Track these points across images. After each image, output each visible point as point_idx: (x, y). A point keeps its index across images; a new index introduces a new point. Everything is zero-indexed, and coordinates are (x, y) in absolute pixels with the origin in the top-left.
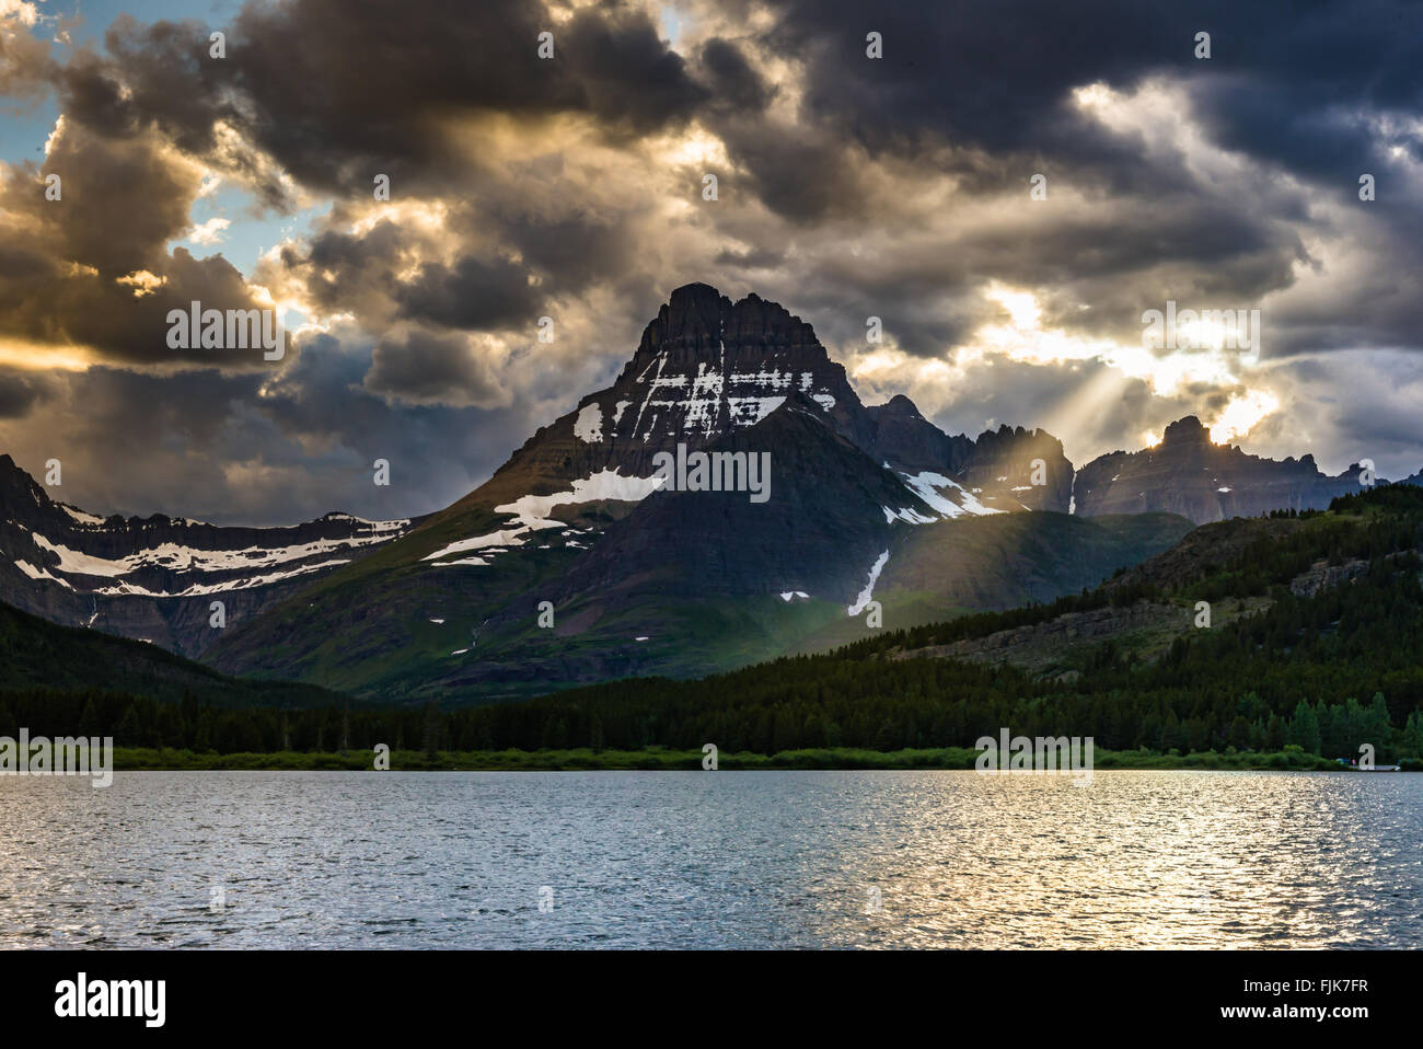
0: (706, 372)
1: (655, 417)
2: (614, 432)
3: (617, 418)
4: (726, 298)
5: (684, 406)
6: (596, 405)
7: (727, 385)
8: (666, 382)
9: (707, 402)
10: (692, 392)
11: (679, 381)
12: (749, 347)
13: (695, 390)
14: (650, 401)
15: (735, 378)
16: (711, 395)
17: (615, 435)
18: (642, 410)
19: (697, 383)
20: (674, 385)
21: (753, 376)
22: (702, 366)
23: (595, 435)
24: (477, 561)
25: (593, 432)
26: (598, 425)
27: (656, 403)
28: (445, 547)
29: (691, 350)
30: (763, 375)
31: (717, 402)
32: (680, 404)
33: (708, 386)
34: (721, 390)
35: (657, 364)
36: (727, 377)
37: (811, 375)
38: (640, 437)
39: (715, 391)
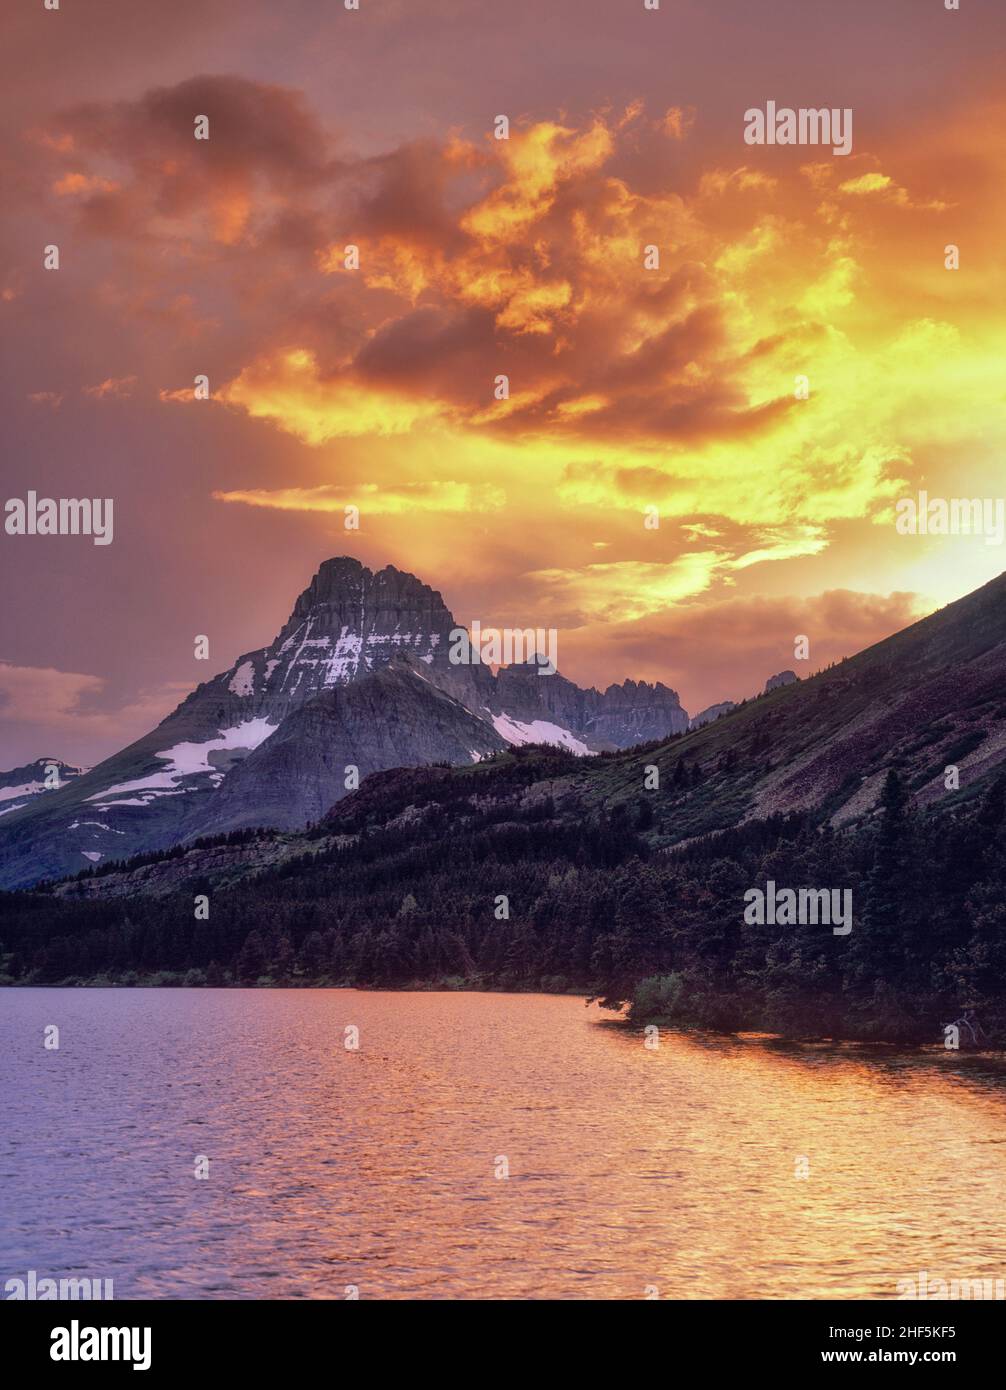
0: (347, 634)
1: (301, 674)
2: (265, 687)
3: (268, 675)
4: (367, 570)
5: (327, 664)
6: (249, 664)
7: (364, 646)
8: (312, 643)
9: (348, 660)
10: (334, 652)
11: (324, 642)
12: (386, 612)
13: (337, 650)
14: (298, 660)
15: (372, 640)
16: (350, 655)
17: (265, 690)
18: (290, 667)
19: (339, 644)
20: (319, 646)
21: (388, 637)
22: (345, 629)
23: (248, 690)
24: (133, 802)
25: (246, 687)
26: (249, 681)
27: (302, 662)
28: (107, 790)
29: (335, 615)
30: (397, 637)
31: (356, 660)
32: (323, 662)
33: (348, 647)
34: (360, 649)
35: (305, 628)
36: (365, 638)
37: (438, 636)
38: (287, 691)
39: (353, 651)
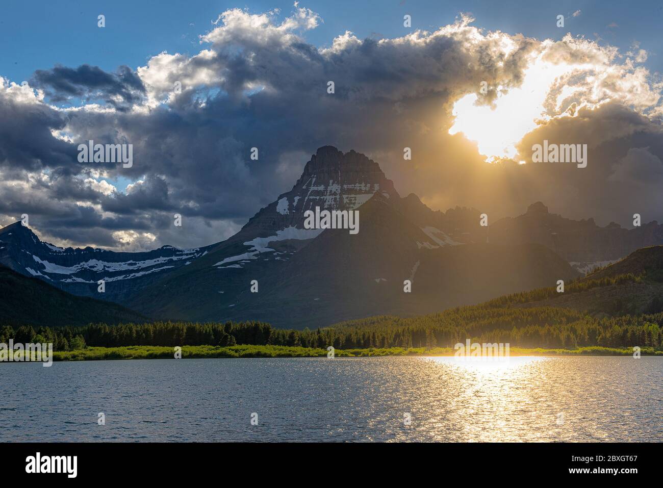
0: (332, 184)
1: (311, 203)
3: (295, 204)
4: (341, 152)
5: (324, 199)
6: (285, 198)
7: (342, 189)
8: (315, 188)
9: (334, 197)
10: (327, 193)
11: (322, 188)
12: (351, 173)
13: (328, 192)
14: (309, 196)
15: (345, 186)
16: (335, 194)
17: (294, 211)
18: (306, 200)
19: (329, 188)
20: (319, 189)
21: (353, 185)
22: (331, 181)
24: (237, 266)
25: (285, 210)
26: (287, 207)
27: (311, 197)
28: (222, 260)
29: (326, 174)
30: (357, 185)
31: (338, 197)
32: (322, 198)
33: (334, 190)
34: (339, 191)
35: (311, 181)
36: (342, 186)
37: (378, 185)
39: (337, 192)
